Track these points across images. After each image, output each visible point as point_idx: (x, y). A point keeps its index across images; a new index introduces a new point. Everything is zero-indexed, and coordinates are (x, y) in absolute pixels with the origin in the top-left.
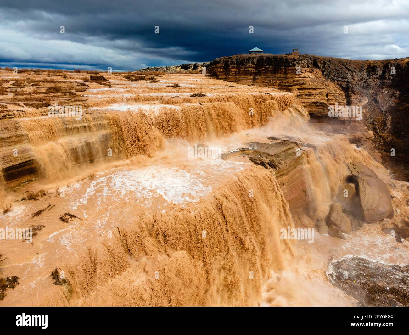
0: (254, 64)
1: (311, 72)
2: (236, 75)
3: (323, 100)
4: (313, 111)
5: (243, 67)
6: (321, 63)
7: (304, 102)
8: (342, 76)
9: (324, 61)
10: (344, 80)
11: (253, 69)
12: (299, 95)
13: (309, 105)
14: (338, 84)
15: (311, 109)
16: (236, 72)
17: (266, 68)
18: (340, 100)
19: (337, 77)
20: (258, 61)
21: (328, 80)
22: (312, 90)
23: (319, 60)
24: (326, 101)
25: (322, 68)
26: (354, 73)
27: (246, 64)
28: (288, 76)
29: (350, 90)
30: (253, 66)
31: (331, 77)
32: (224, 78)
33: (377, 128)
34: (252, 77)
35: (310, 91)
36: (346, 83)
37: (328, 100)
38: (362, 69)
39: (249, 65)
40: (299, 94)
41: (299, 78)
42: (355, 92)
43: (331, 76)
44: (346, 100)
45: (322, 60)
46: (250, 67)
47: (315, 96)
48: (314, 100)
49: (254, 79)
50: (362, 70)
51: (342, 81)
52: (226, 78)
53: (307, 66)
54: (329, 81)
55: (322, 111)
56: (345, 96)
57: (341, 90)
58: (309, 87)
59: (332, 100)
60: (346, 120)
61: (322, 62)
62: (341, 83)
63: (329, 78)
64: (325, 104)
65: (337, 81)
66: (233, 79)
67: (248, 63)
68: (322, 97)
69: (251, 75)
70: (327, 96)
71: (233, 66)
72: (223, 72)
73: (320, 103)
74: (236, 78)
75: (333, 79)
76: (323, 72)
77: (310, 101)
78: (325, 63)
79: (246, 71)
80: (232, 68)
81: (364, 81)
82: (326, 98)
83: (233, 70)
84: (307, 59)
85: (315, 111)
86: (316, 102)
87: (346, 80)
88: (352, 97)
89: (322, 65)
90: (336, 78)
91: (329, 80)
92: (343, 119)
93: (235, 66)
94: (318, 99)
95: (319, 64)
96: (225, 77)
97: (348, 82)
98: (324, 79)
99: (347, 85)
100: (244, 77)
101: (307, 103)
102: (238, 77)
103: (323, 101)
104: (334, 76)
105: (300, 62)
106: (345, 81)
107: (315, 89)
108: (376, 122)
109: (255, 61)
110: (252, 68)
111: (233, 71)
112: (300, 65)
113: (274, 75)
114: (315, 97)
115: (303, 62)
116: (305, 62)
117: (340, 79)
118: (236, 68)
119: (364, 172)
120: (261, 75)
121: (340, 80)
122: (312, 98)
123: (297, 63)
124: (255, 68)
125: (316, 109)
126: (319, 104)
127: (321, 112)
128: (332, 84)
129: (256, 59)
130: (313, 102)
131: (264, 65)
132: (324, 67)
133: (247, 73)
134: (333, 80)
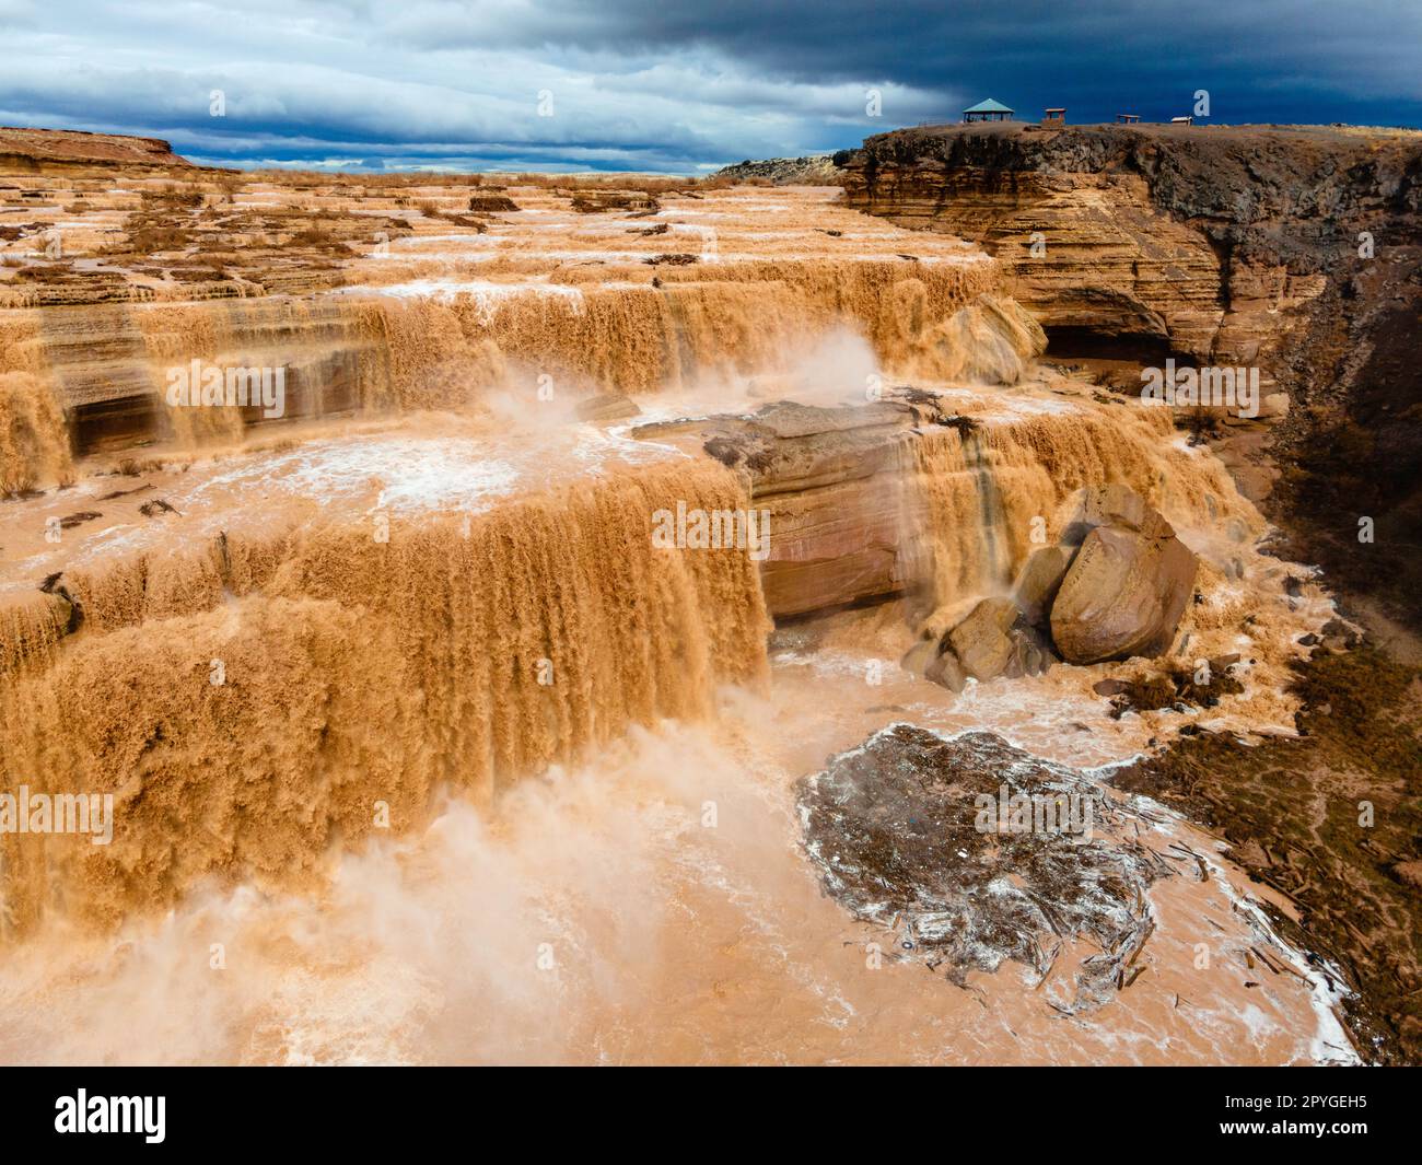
0: (940, 159)
1: (1104, 188)
2: (892, 194)
3: (1114, 282)
4: (1080, 320)
5: (911, 169)
6: (1148, 157)
7: (1042, 287)
8: (1214, 201)
9: (1158, 149)
10: (1218, 214)
11: (936, 176)
12: (1025, 265)
13: (1062, 300)
14: (1201, 230)
15: (1071, 313)
16: (893, 184)
17: (970, 173)
18: (1187, 285)
19: (1195, 202)
20: (954, 148)
21: (1164, 215)
22: (1078, 250)
23: (1143, 145)
24: (1130, 286)
25: (1151, 173)
26: (1273, 190)
27: (920, 159)
28: (1021, 201)
29: (1237, 249)
30: (940, 165)
31: (1176, 203)
32: (863, 205)
33: (1311, 385)
34: (933, 202)
35: (1067, 252)
36: (1226, 225)
37: (1136, 284)
38: (1320, 173)
39: (926, 161)
40: (1023, 262)
41: (1041, 210)
42: (1250, 258)
43: (1175, 198)
44: (1219, 285)
45: (1153, 146)
46: (927, 170)
47: (1082, 269)
48: (1077, 284)
49: (939, 208)
50: (1317, 176)
51: (1213, 219)
52: (869, 204)
53: (1088, 168)
54: (1167, 219)
55: (1119, 321)
56: (1220, 271)
57: (1208, 248)
58: (1064, 240)
59: (1149, 283)
60: (1200, 354)
61: (1153, 151)
62: (1212, 225)
63: (1167, 208)
64: (1125, 297)
65: (1197, 216)
66: (884, 209)
67: (923, 155)
68: (1113, 274)
69: (930, 196)
70: (1135, 271)
71: (887, 167)
72: (862, 184)
73: (1104, 293)
74: (893, 204)
75: (1180, 210)
76: (1152, 185)
77: (1062, 284)
78: (1160, 157)
79: (917, 182)
80: (883, 172)
81: (1327, 216)
82: (1131, 277)
83: (884, 177)
84: (1086, 145)
85: (1090, 319)
86: (1087, 290)
87: (1227, 215)
88: (1238, 275)
89: (1151, 163)
90: (1190, 207)
91: (1168, 213)
92: (1187, 351)
93: (892, 164)
94: (1094, 278)
95: (1141, 160)
96: (867, 200)
97: (1233, 221)
98: (1150, 213)
99: (1228, 232)
100: (912, 201)
101: (1053, 290)
102: (897, 201)
103: (1114, 286)
104: (1186, 201)
105: (1056, 154)
106: (1222, 220)
107: (1090, 246)
108: (1314, 364)
109: (945, 150)
110: (936, 172)
111: (886, 183)
112: (1057, 165)
113: (989, 196)
114: (1085, 274)
115: (1070, 153)
116: (1077, 154)
117: (1207, 211)
118: (894, 170)
119: (1119, 516)
120: (956, 197)
121: (1205, 216)
122: (1071, 275)
123: (1045, 157)
124: (942, 172)
125: (1091, 313)
126: (1098, 297)
127: (1116, 325)
128: (1180, 228)
129: (949, 145)
130: (1075, 290)
131: (965, 164)
132: (1157, 169)
133: (920, 188)
134: (1182, 216)
